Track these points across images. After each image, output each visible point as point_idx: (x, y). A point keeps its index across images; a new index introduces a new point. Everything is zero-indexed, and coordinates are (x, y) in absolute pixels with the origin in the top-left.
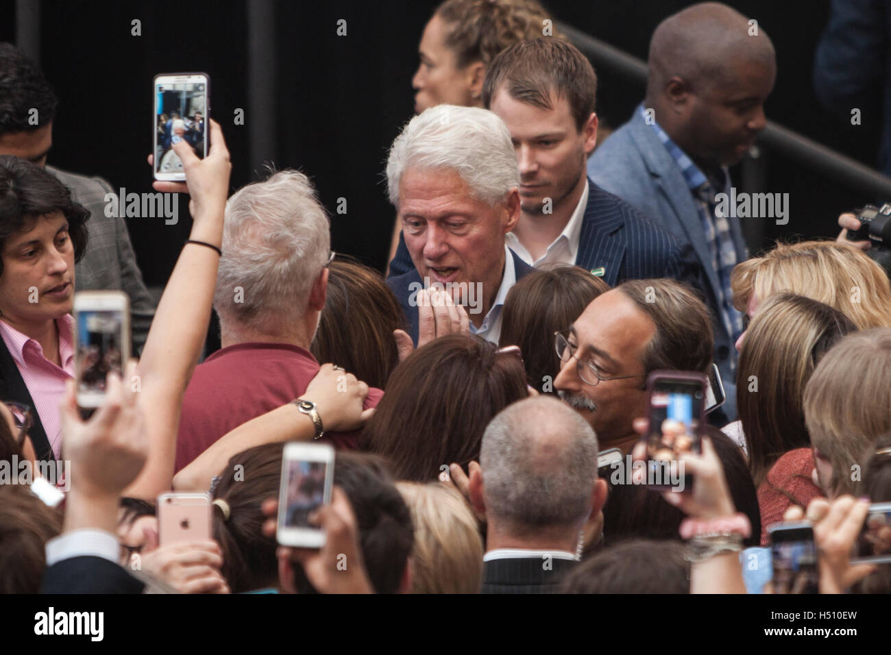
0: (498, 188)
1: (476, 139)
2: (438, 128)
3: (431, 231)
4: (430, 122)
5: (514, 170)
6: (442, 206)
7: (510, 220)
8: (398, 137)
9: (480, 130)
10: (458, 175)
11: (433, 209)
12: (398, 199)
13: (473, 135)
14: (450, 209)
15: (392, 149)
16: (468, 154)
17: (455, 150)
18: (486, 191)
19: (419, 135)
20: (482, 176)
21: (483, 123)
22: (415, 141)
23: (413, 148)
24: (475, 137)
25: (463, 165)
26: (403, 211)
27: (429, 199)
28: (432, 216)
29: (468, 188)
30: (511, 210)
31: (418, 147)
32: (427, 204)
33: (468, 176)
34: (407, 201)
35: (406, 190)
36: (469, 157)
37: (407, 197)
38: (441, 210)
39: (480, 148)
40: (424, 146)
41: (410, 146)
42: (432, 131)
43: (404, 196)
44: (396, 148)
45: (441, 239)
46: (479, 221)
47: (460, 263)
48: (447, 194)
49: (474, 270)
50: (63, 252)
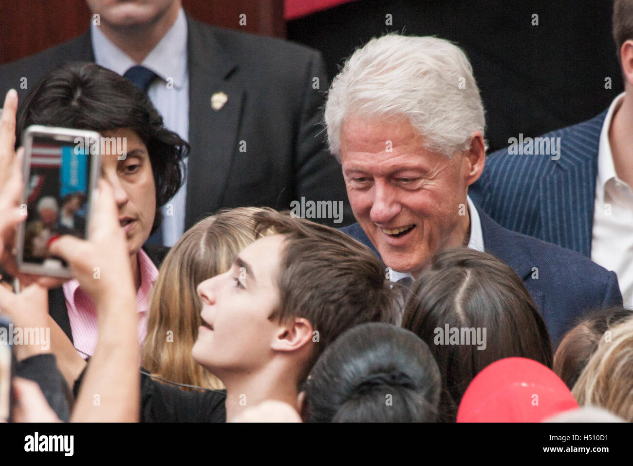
0: (456, 136)
1: (429, 79)
2: (384, 65)
3: (379, 189)
4: (376, 58)
5: (475, 111)
6: (392, 160)
7: (472, 169)
8: (337, 76)
9: (433, 66)
10: (410, 124)
11: (380, 164)
12: (340, 151)
13: (425, 73)
14: (401, 162)
15: (330, 90)
16: (420, 98)
17: (404, 93)
18: (443, 140)
19: (361, 76)
20: (438, 122)
21: (439, 58)
22: (357, 83)
23: (354, 92)
24: (428, 76)
25: (415, 111)
26: (346, 165)
27: (375, 152)
28: (380, 172)
29: (421, 138)
30: (473, 157)
31: (360, 91)
32: (373, 158)
33: (421, 125)
34: (350, 154)
35: (348, 142)
36: (420, 101)
37: (349, 149)
38: (391, 165)
39: (435, 89)
40: (367, 90)
41: (351, 90)
42: (377, 71)
43: (346, 148)
44: (334, 90)
45: (391, 198)
46: (435, 175)
47: (416, 220)
48: (397, 146)
49: (431, 227)
50: (132, 182)
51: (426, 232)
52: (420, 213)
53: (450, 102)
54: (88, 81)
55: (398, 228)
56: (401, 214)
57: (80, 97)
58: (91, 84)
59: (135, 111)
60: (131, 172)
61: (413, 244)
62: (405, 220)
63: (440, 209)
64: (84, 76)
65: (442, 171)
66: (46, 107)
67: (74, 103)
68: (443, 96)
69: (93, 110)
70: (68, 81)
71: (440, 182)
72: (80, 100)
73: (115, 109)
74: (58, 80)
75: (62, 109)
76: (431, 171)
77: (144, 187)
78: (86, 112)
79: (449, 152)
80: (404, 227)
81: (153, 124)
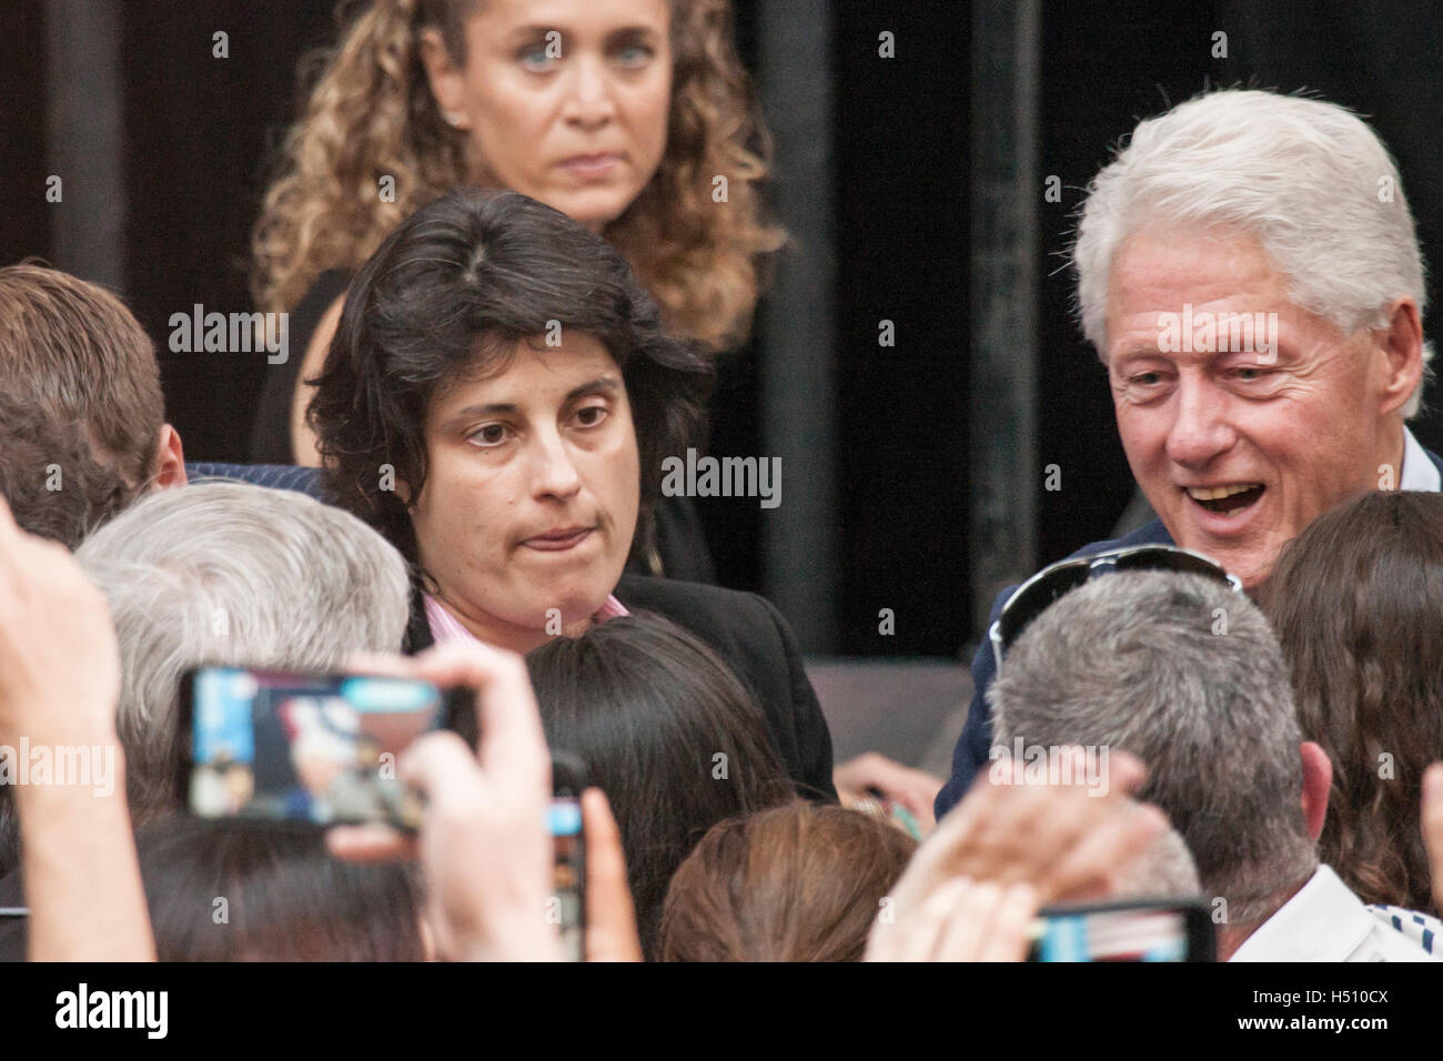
2: (1209, 132)
7: (1394, 380)
10: (1262, 243)
13: (1297, 151)
16: (1284, 192)
17: (1249, 180)
18: (1330, 291)
19: (1157, 151)
20: (1320, 250)
23: (1141, 178)
25: (1272, 217)
26: (1116, 348)
29: (1286, 280)
30: (1395, 353)
31: (1154, 176)
34: (1128, 322)
35: (1125, 293)
36: (1285, 200)
37: (1126, 309)
40: (1170, 171)
43: (1119, 309)
45: (1214, 412)
46: (1311, 368)
47: (1266, 472)
48: (1230, 295)
49: (1301, 493)
50: (588, 447)
51: (1288, 504)
52: (1275, 454)
53: (1349, 217)
54: (499, 230)
55: (1227, 485)
56: (1234, 451)
57: (482, 263)
58: (505, 236)
59: (599, 295)
60: (588, 426)
61: (1261, 532)
62: (1240, 468)
63: (1319, 448)
64: (495, 217)
65: (1327, 361)
66: (411, 282)
67: (470, 277)
68: (1335, 202)
69: (509, 289)
70: (459, 230)
71: (1324, 387)
72: (482, 271)
73: (557, 291)
74: (438, 225)
75: (443, 288)
76: (1304, 355)
77: (616, 458)
78: (496, 296)
79: (1344, 320)
80: (1238, 483)
81: (636, 324)
